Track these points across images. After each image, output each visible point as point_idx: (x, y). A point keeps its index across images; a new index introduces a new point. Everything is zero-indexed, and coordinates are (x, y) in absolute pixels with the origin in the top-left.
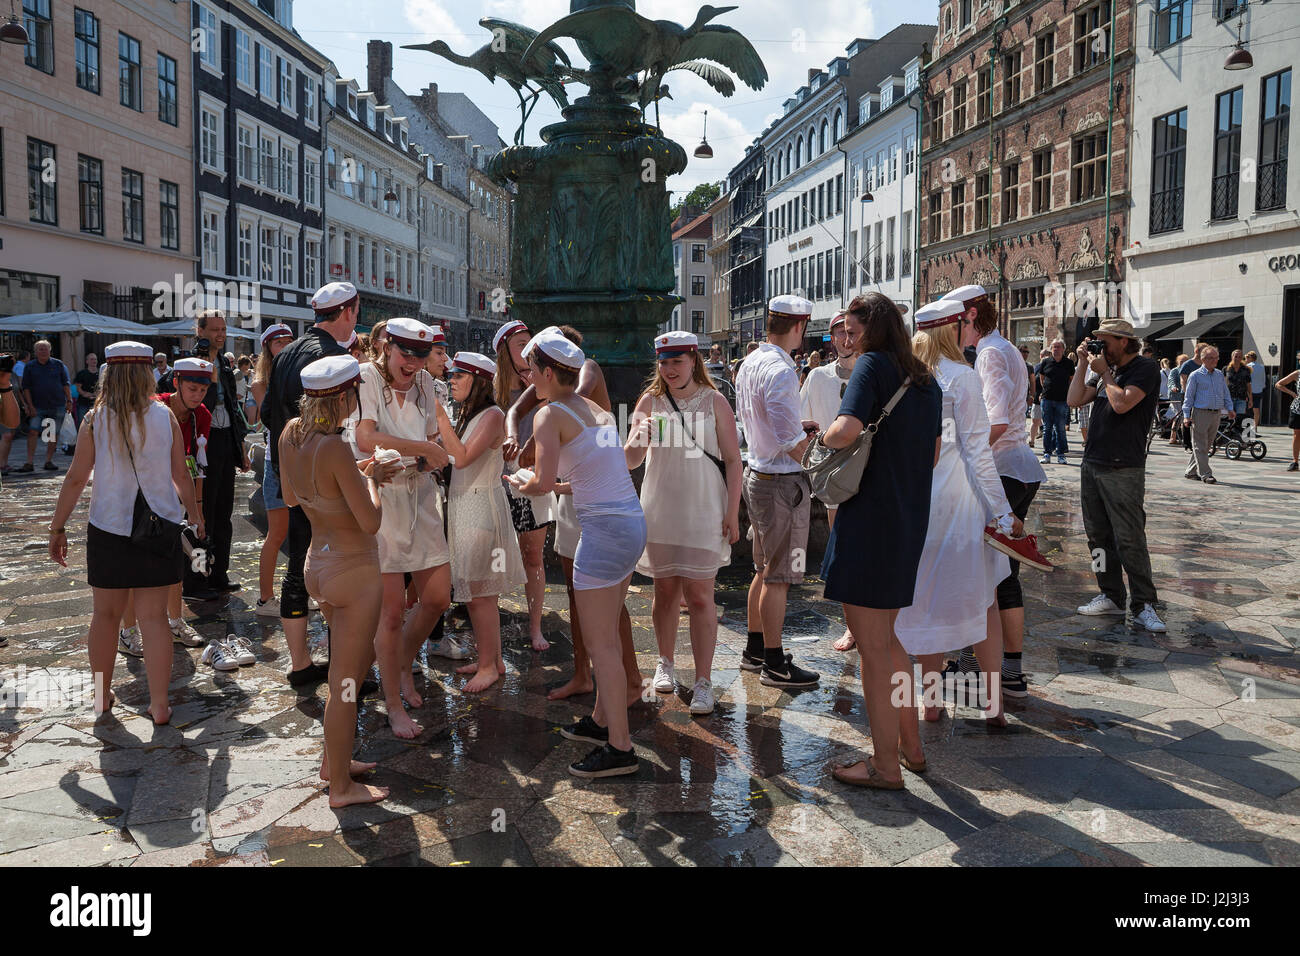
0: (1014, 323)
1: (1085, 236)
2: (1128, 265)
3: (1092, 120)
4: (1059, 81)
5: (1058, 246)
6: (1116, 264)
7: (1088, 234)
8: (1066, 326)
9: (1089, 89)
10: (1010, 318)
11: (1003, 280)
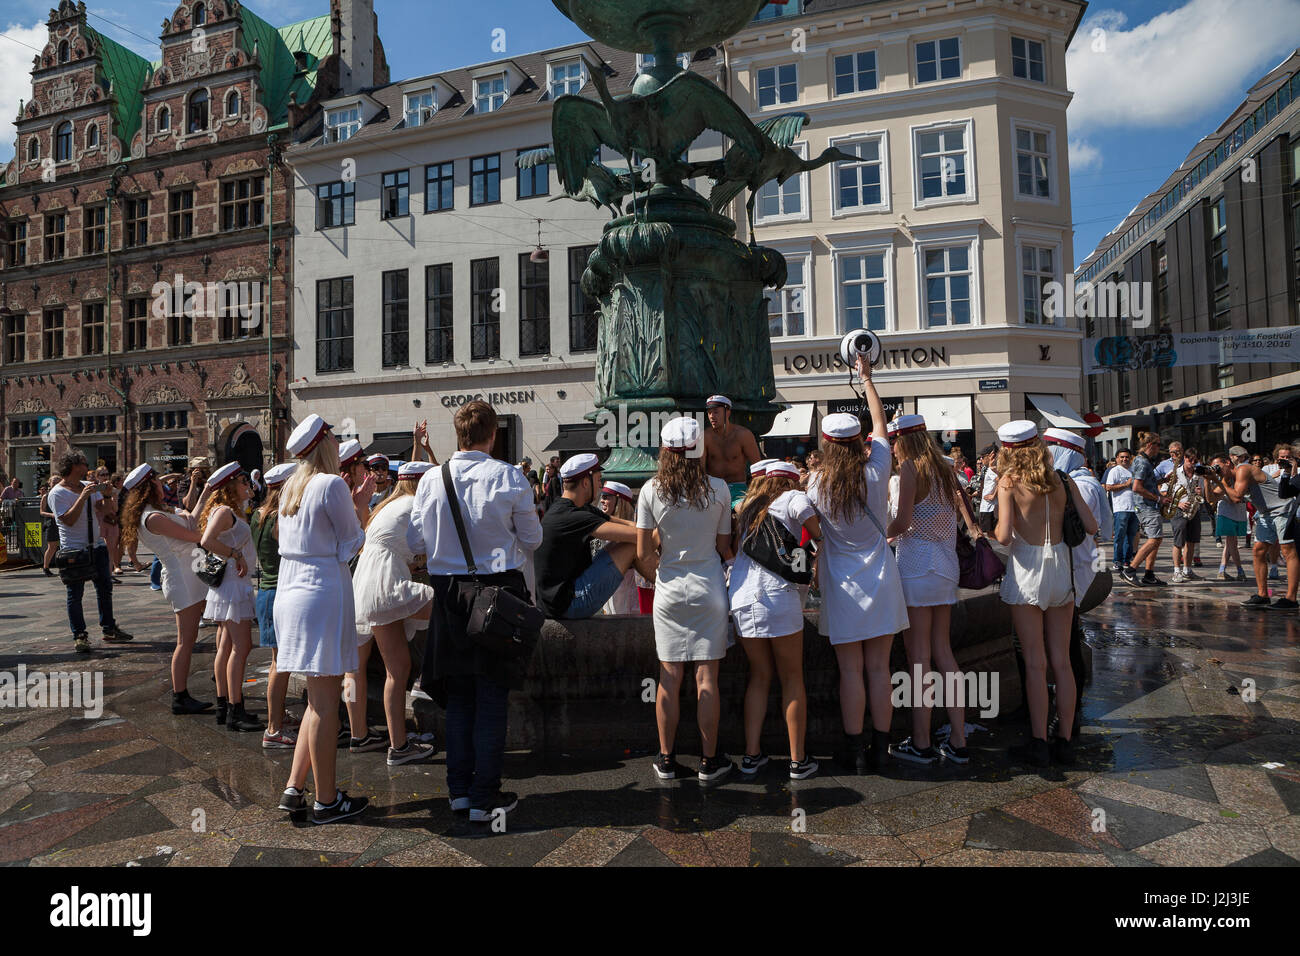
0: (143, 444)
1: (240, 369)
2: (293, 396)
3: (243, 272)
4: (199, 234)
5: (204, 377)
6: (279, 395)
7: (243, 367)
8: (219, 446)
9: (239, 246)
10: (139, 438)
11: (130, 405)
